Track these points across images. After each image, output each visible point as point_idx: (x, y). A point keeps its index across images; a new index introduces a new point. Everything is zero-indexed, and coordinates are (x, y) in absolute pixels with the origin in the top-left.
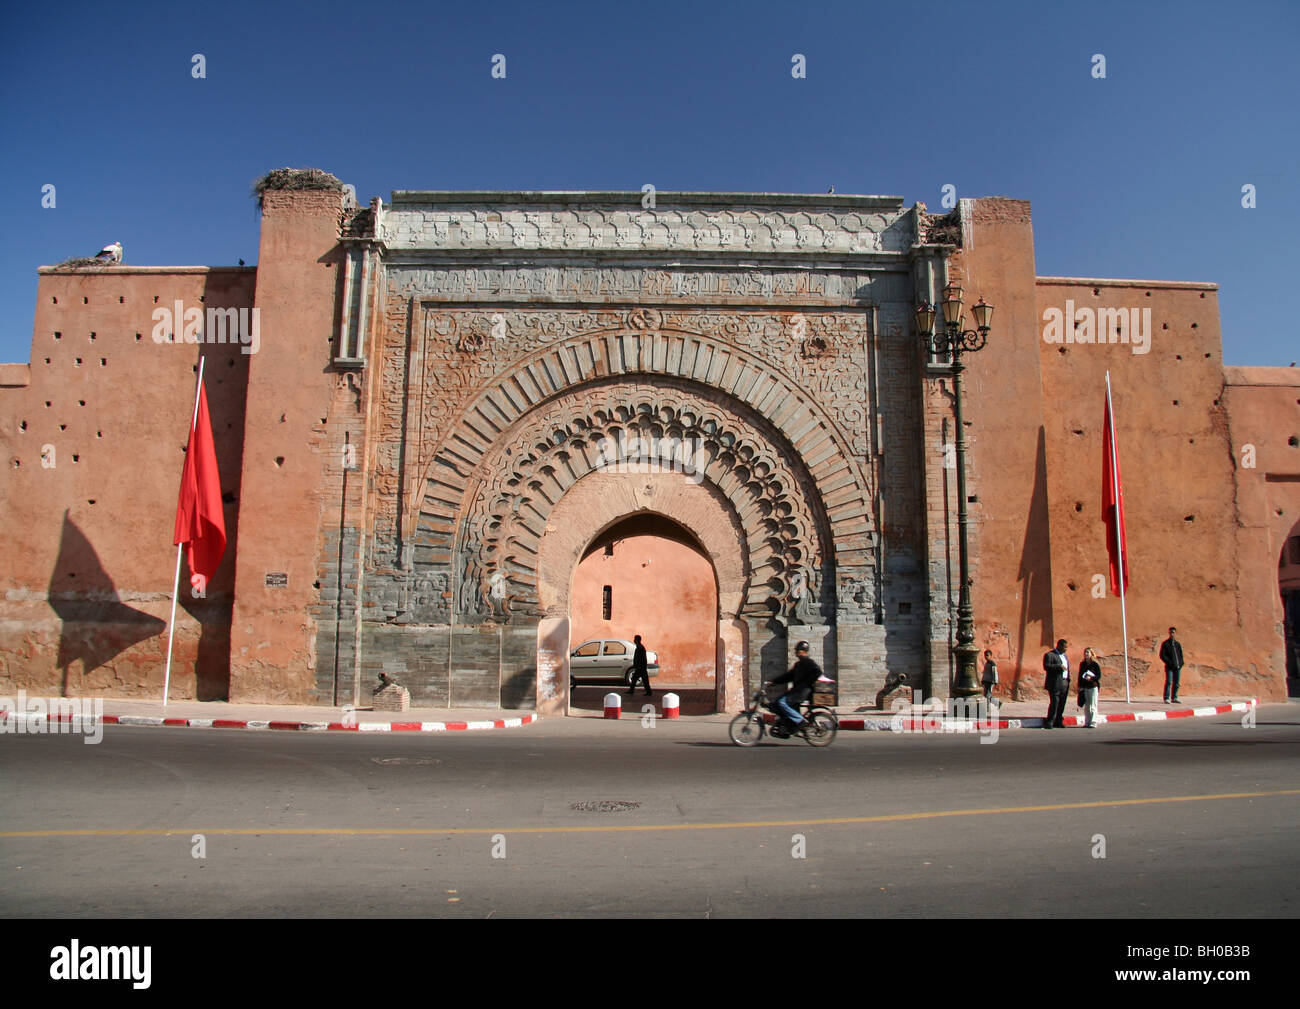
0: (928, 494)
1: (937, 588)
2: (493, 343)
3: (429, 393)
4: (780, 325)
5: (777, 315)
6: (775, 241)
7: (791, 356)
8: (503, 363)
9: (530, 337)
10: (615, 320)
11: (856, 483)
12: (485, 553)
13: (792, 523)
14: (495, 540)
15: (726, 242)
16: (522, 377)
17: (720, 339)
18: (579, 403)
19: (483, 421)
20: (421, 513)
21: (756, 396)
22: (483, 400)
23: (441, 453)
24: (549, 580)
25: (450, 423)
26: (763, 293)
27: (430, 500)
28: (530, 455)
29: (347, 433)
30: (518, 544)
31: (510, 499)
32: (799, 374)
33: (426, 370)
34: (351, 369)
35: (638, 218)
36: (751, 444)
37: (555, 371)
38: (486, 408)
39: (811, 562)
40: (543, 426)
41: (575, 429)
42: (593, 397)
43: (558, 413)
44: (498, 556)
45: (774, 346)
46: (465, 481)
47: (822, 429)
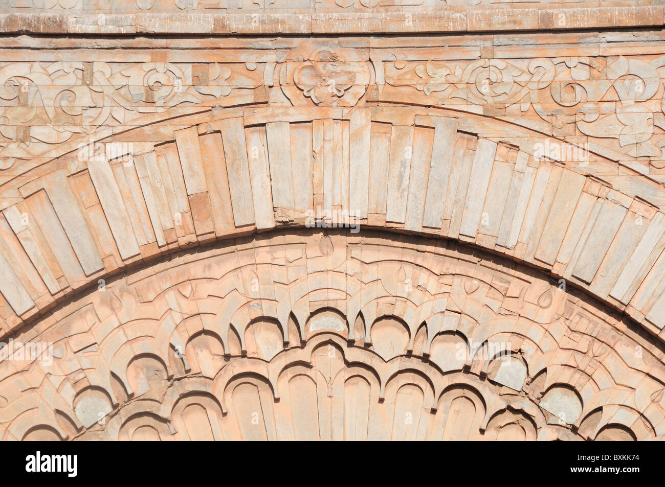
9: (11, 133)
17: (535, 124)
36: (628, 420)
40: (47, 378)
41: (137, 383)
42: (187, 294)
43: (88, 339)
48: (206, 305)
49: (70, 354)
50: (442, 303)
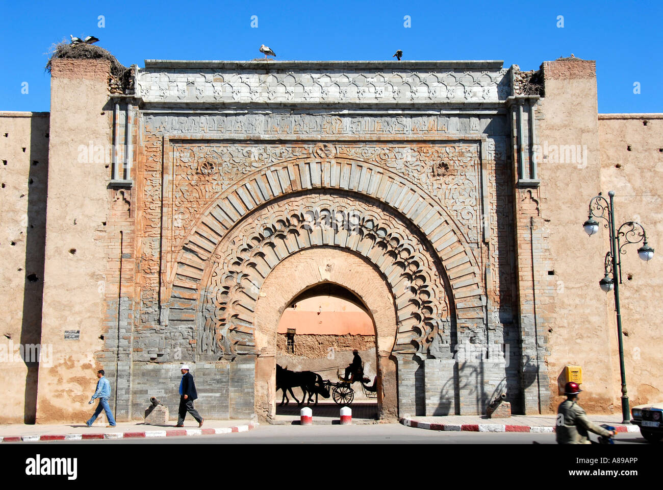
0: (520, 269)
1: (528, 334)
2: (220, 168)
3: (177, 203)
4: (417, 153)
5: (415, 146)
6: (413, 94)
7: (424, 175)
8: (228, 182)
9: (247, 164)
10: (305, 152)
11: (470, 261)
12: (218, 312)
13: (426, 289)
14: (225, 303)
15: (379, 96)
16: (241, 191)
17: (376, 164)
18: (280, 209)
19: (216, 222)
20: (174, 286)
21: (401, 203)
22: (215, 207)
23: (187, 244)
24: (262, 329)
25: (192, 223)
26: (405, 132)
27: (180, 277)
28: (248, 245)
29: (121, 232)
30: (240, 305)
31: (234, 275)
32: (430, 187)
33: (174, 186)
34: (122, 188)
35: (319, 80)
36: (398, 236)
37: (264, 187)
38: (218, 213)
39: (440, 315)
40: (257, 225)
41: (279, 227)
42: (290, 205)
43: (266, 216)
44: (227, 314)
45: (413, 168)
46: (203, 263)
47: (446, 225)
48: (295, 208)
49: (262, 220)
50: (353, 208)
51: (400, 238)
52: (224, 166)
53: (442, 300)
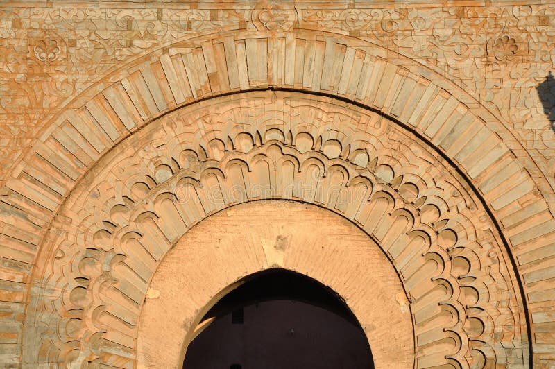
2: (72, 50)
4: (454, 20)
7: (469, 62)
8: (86, 77)
9: (124, 43)
16: (111, 94)
17: (374, 41)
18: (188, 129)
19: (62, 154)
21: (421, 117)
22: (61, 127)
24: (150, 362)
25: (16, 156)
28: (125, 196)
30: (110, 314)
32: (479, 85)
36: (415, 181)
38: (66, 136)
39: (499, 337)
40: (142, 160)
41: (184, 163)
42: (207, 120)
43: (161, 142)
44: (83, 331)
45: (447, 48)
46: (37, 233)
47: (510, 159)
48: (217, 127)
49: (152, 149)
50: (329, 127)
51: (420, 186)
52: (78, 45)
53: (502, 307)
